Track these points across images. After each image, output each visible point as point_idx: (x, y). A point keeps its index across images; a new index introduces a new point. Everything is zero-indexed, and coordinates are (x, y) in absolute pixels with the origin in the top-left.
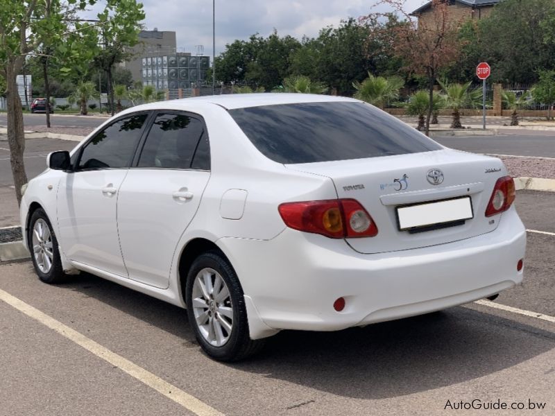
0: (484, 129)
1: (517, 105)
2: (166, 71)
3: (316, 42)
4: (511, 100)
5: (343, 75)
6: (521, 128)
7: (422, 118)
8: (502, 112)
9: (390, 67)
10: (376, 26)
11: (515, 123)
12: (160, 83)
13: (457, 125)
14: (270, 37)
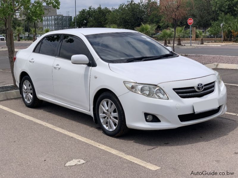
0: (191, 46)
1: (203, 36)
2: (53, 22)
3: (118, 10)
4: (201, 34)
5: (130, 24)
6: (205, 45)
7: (166, 41)
8: (196, 39)
9: (149, 20)
10: (143, 3)
11: (202, 43)
12: (51, 27)
13: (179, 44)
14: (98, 8)
